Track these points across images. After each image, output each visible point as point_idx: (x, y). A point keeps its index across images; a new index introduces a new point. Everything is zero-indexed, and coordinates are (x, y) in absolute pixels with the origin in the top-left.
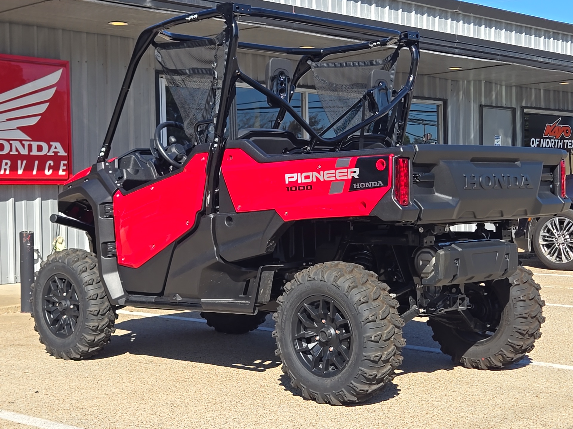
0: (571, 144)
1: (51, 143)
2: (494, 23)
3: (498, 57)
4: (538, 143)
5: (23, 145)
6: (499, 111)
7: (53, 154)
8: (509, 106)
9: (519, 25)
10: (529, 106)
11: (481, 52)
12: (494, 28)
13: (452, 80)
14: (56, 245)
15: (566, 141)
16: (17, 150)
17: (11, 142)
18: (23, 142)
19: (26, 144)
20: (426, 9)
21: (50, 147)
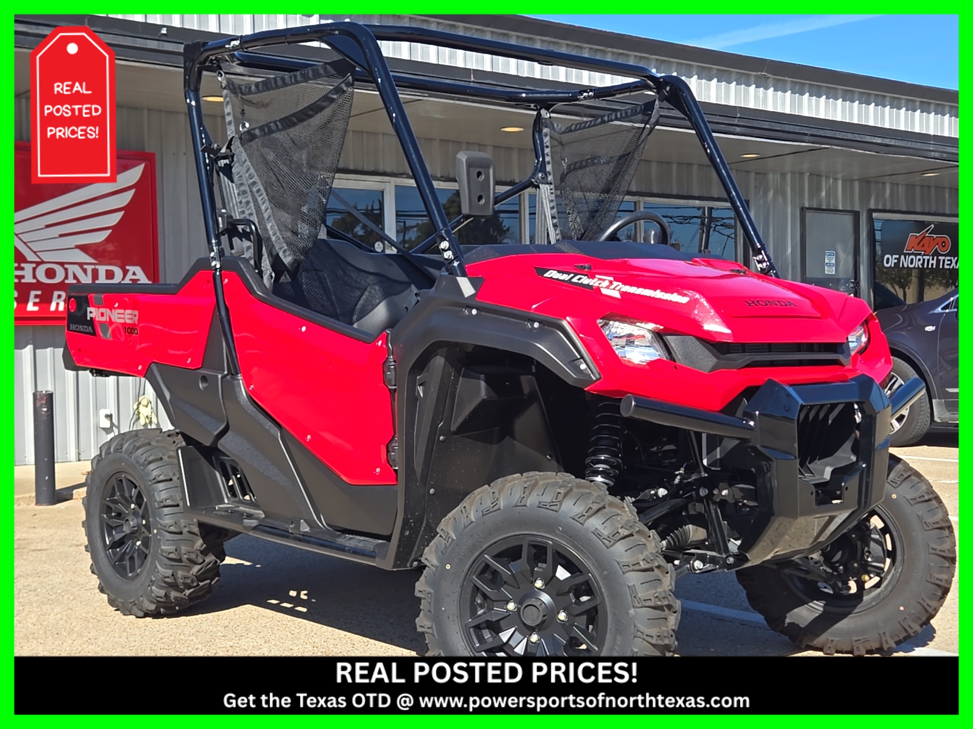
0: (949, 262)
1: (128, 268)
2: (824, 90)
3: (806, 138)
4: (896, 261)
5: (85, 271)
6: (830, 216)
7: (131, 282)
8: (849, 209)
9: (865, 93)
10: (880, 207)
11: (778, 131)
12: (824, 97)
13: (757, 173)
14: (138, 408)
15: (941, 258)
16: (75, 277)
17: (66, 266)
18: (85, 267)
19: (89, 268)
20: (714, 72)
21: (125, 272)
